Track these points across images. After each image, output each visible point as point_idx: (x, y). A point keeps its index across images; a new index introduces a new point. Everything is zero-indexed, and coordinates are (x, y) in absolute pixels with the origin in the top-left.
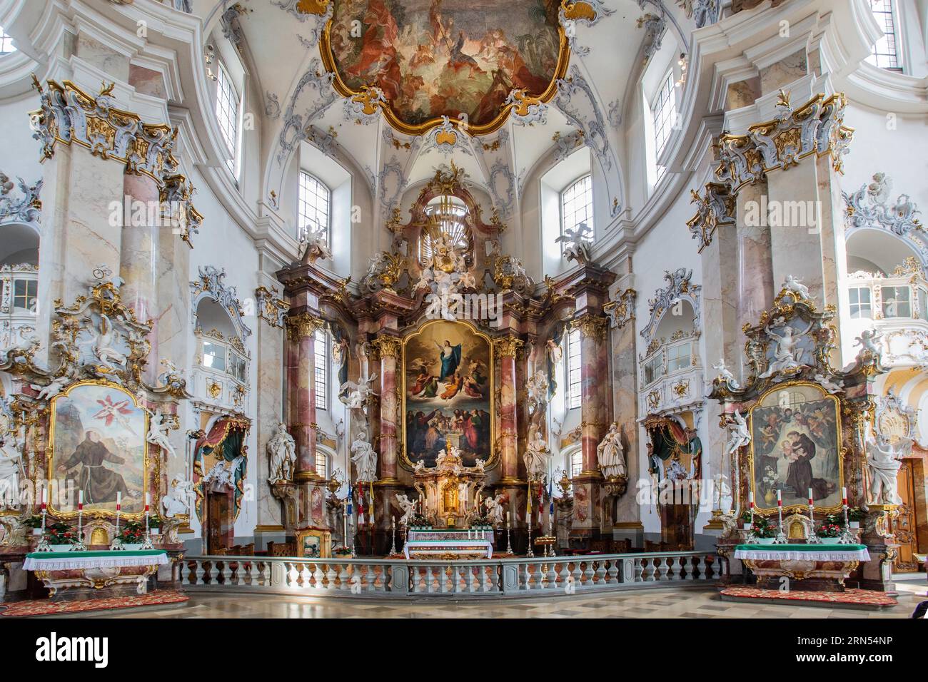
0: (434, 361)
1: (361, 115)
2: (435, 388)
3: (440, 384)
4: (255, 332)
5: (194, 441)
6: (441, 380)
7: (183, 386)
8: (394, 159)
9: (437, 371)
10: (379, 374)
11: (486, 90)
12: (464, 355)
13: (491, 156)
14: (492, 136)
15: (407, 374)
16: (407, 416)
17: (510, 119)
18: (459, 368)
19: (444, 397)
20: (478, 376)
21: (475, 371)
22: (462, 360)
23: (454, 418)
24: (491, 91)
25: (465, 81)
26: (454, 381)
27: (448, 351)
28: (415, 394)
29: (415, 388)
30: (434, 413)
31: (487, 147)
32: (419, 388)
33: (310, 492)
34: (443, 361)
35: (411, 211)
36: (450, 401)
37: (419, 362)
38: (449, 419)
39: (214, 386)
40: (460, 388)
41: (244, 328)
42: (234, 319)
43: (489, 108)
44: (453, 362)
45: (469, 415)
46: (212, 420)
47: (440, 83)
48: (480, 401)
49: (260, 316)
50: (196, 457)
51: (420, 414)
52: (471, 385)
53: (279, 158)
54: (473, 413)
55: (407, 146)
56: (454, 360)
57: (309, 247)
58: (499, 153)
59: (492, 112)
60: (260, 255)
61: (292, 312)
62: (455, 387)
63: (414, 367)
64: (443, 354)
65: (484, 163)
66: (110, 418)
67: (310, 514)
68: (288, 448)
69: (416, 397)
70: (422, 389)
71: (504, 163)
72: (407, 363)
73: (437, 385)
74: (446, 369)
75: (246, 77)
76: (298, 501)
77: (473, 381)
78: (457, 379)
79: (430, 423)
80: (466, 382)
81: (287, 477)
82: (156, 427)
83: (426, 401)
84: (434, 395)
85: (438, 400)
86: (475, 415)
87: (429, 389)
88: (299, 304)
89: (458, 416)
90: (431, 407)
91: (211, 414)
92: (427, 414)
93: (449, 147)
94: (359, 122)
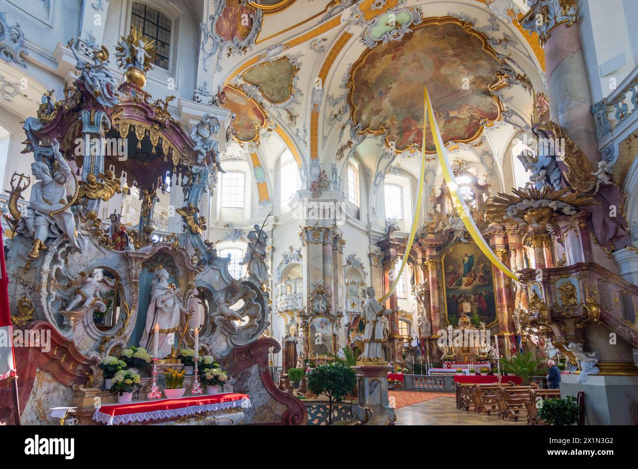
0: (460, 266)
1: (409, 154)
2: (461, 281)
3: (463, 278)
4: (369, 274)
5: (347, 327)
6: (464, 276)
7: (342, 314)
8: (428, 166)
9: (461, 271)
10: (428, 279)
11: (467, 124)
12: (475, 260)
13: (479, 149)
14: (478, 140)
15: (445, 275)
16: (447, 298)
17: (484, 131)
18: (473, 268)
19: (466, 285)
20: (485, 271)
21: (483, 268)
22: (475, 263)
23: (473, 297)
24: (470, 124)
25: (456, 125)
26: (471, 276)
27: (466, 259)
28: (450, 285)
29: (450, 282)
30: (461, 295)
31: (476, 146)
32: (452, 281)
33: (396, 344)
34: (464, 265)
35: (440, 189)
36: (469, 287)
37: (451, 268)
38: (470, 297)
39: (354, 304)
40: (475, 279)
41: (364, 273)
42: (360, 271)
43: (472, 130)
44: (470, 265)
45: (481, 294)
46: (354, 317)
47: (443, 130)
48: (487, 285)
49: (371, 265)
50: (348, 333)
51: (454, 296)
52: (481, 277)
53: (374, 192)
54: (483, 292)
55: (434, 159)
56: (470, 264)
57: (390, 227)
58: (483, 147)
59: (474, 131)
60: (370, 238)
61: (385, 259)
62: (472, 279)
63: (449, 271)
64: (464, 261)
65: (476, 153)
66: (323, 327)
67: (396, 355)
68: (385, 324)
69: (451, 287)
70: (454, 282)
71: (486, 150)
72: (445, 269)
73: (462, 279)
74: (466, 269)
75: (359, 165)
76: (391, 349)
77: (482, 274)
78: (473, 274)
79: (459, 301)
80: (478, 275)
81: (386, 338)
82: (334, 328)
83: (457, 288)
84: (461, 285)
85: (463, 287)
86: (485, 294)
87: (458, 282)
88: (388, 255)
89: (475, 295)
90: (461, 291)
91: (353, 315)
92: (457, 296)
93: (456, 150)
94: (409, 157)
